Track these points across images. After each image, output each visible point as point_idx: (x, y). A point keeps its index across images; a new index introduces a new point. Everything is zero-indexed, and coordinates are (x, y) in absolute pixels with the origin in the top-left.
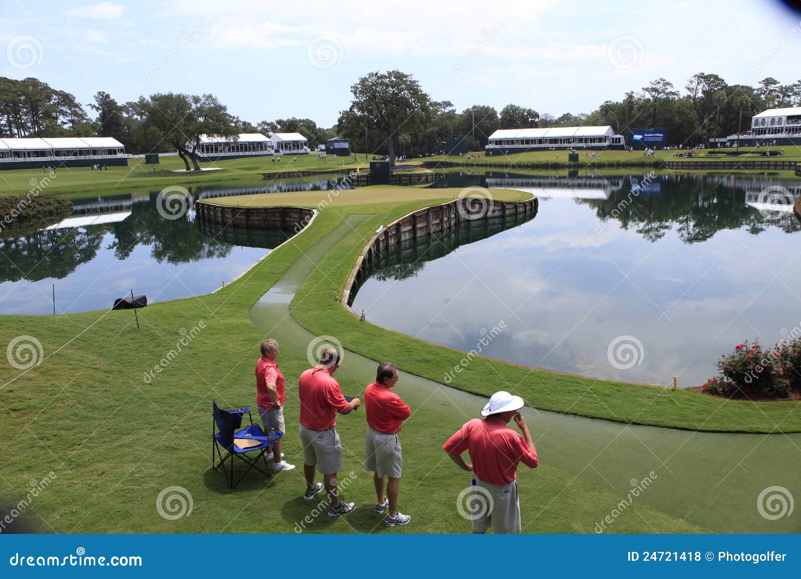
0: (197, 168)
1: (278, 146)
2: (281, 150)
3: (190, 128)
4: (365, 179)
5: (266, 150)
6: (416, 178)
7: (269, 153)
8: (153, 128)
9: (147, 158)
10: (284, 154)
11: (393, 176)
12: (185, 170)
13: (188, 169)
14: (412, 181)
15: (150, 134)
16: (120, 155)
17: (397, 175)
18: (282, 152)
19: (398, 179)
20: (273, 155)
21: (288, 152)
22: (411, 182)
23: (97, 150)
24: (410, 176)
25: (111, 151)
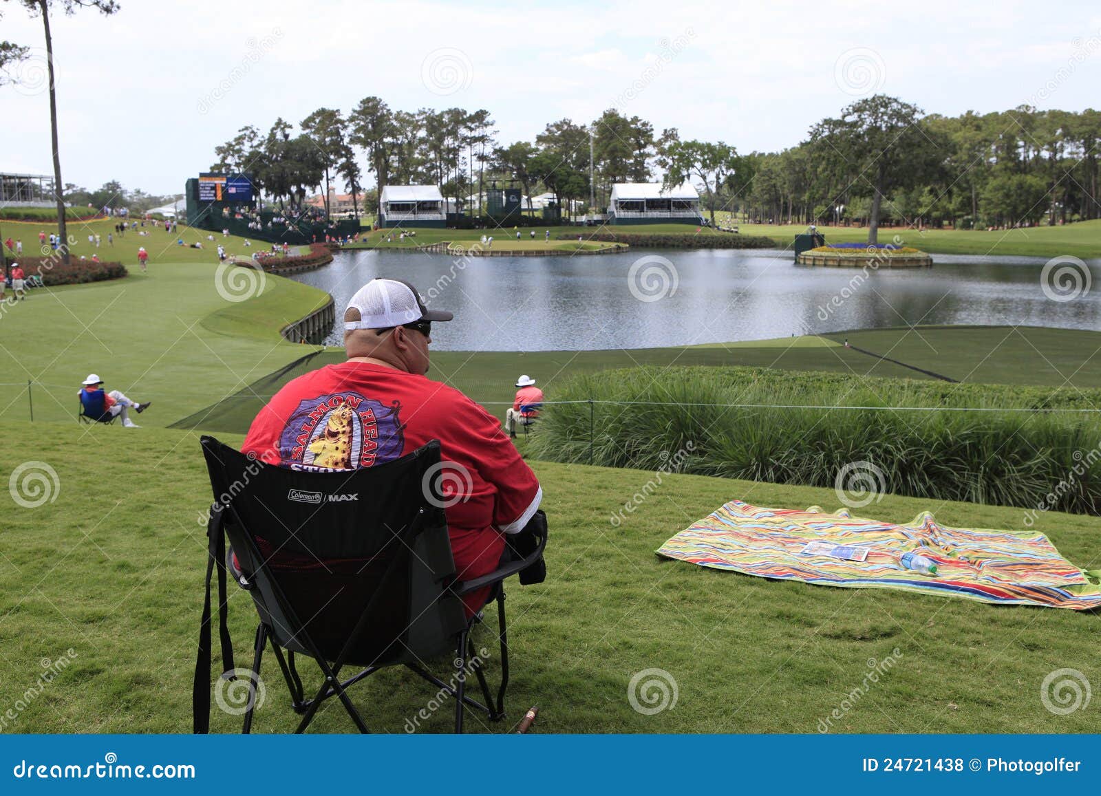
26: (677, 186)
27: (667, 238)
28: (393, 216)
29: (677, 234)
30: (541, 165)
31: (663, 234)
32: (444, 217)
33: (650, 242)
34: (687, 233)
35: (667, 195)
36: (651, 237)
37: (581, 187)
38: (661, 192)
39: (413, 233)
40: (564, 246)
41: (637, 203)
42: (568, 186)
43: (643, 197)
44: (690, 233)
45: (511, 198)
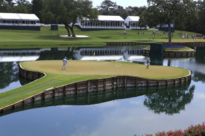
0: (74, 36)
1: (129, 24)
2: (130, 27)
3: (70, 14)
4: (149, 52)
5: (121, 26)
6: (179, 54)
7: (123, 28)
8: (49, 13)
9: (52, 26)
10: (132, 29)
11: (164, 52)
12: (68, 36)
13: (69, 35)
14: (177, 56)
15: (47, 15)
16: (37, 25)
17: (167, 51)
18: (131, 28)
19: (168, 54)
20: (125, 29)
21: (135, 28)
22: (175, 56)
23: (25, 21)
24: (175, 53)
25: (33, 22)
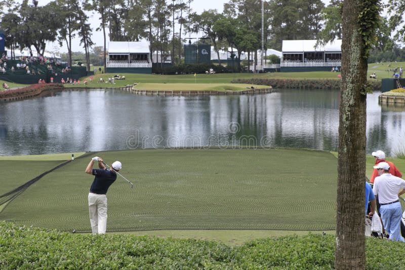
26: (329, 42)
27: (313, 82)
28: (112, 65)
29: (322, 79)
30: (223, 27)
31: (311, 79)
32: (150, 65)
33: (300, 85)
34: (329, 79)
35: (320, 49)
36: (301, 81)
37: (253, 43)
38: (315, 47)
39: (123, 77)
40: (215, 88)
41: (297, 55)
42: (243, 42)
43: (302, 51)
44: (332, 79)
45: (202, 52)
